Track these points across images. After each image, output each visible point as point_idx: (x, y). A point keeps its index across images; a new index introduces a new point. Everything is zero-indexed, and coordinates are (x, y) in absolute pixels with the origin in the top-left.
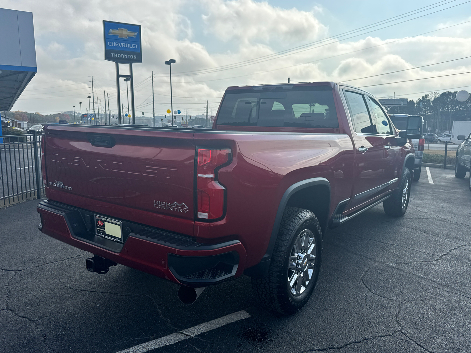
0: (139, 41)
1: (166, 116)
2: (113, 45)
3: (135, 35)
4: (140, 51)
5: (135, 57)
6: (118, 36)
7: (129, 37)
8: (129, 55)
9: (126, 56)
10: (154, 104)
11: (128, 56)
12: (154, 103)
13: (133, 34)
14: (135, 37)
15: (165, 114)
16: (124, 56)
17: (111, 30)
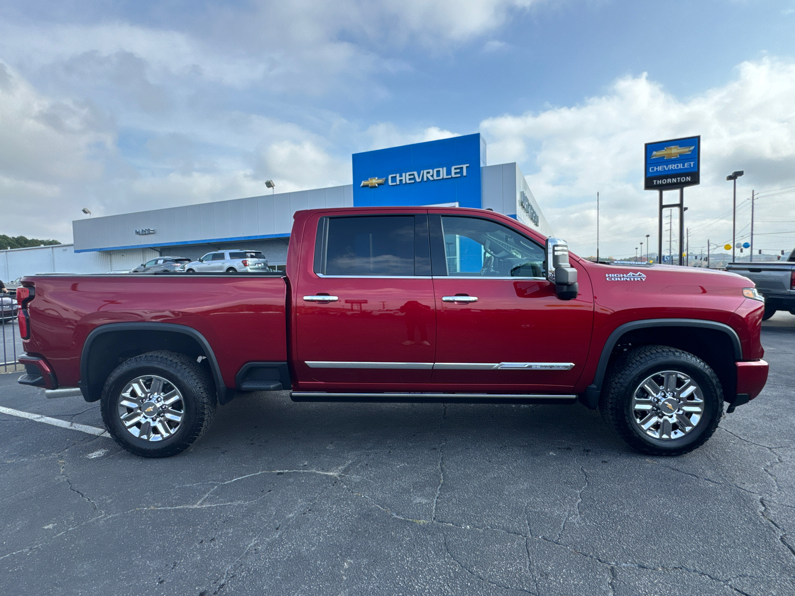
0: (697, 156)
1: (785, 252)
2: (657, 170)
3: (690, 151)
4: (697, 170)
5: (689, 179)
6: (664, 157)
7: (681, 155)
8: (679, 178)
9: (674, 180)
10: (754, 236)
11: (677, 180)
12: (752, 234)
13: (686, 150)
14: (690, 153)
15: (782, 250)
16: (672, 181)
17: (654, 153)
